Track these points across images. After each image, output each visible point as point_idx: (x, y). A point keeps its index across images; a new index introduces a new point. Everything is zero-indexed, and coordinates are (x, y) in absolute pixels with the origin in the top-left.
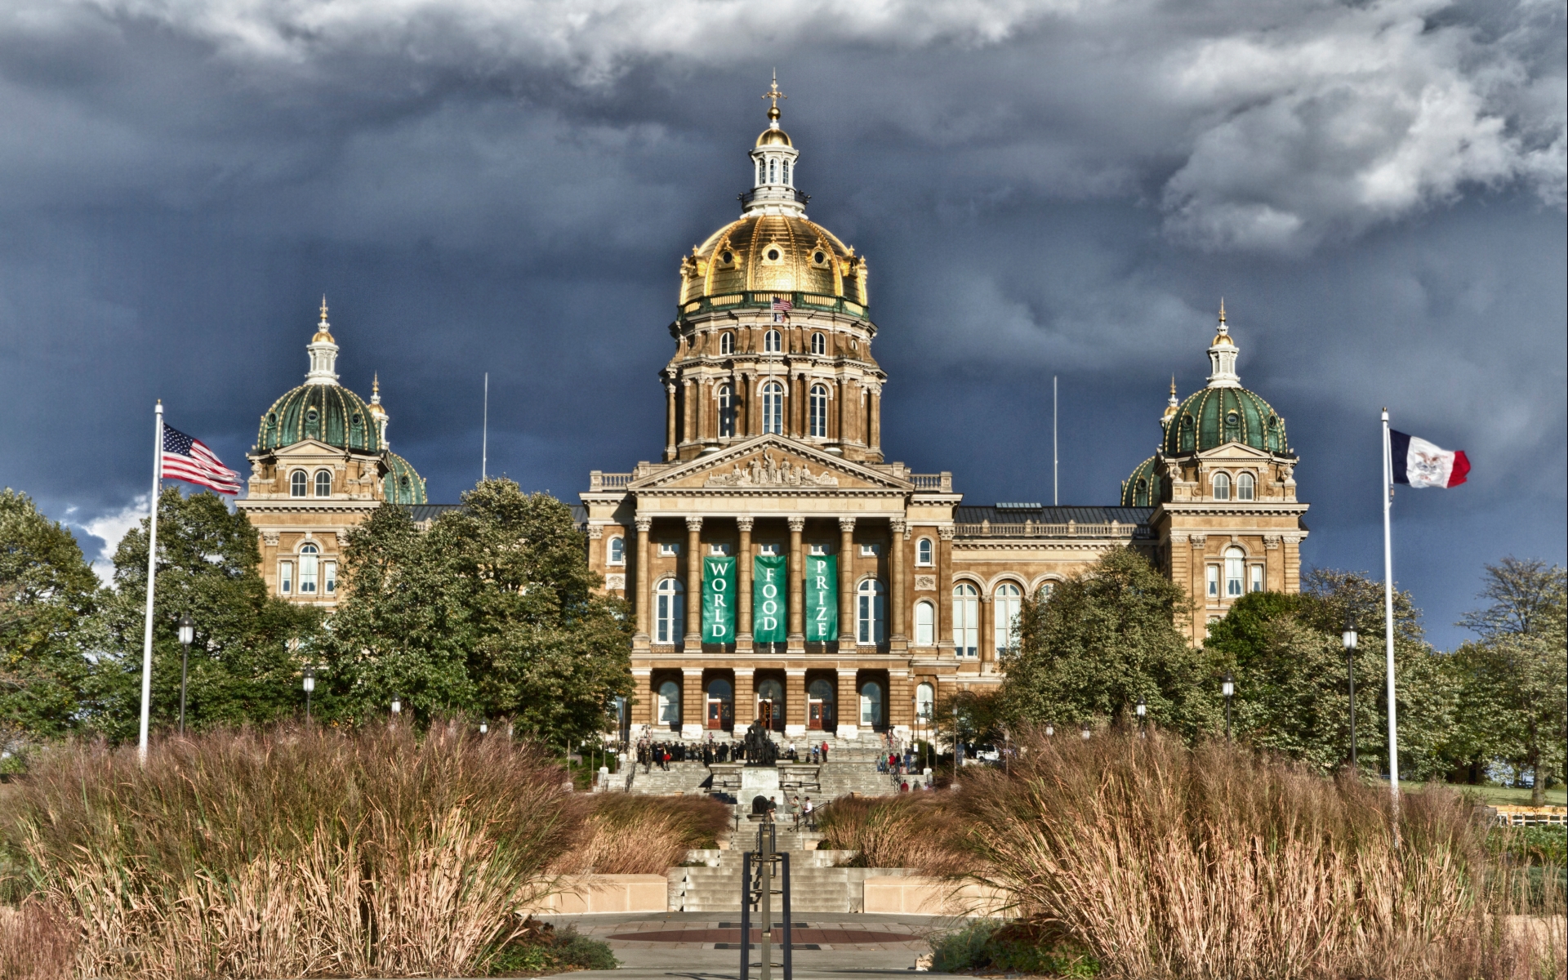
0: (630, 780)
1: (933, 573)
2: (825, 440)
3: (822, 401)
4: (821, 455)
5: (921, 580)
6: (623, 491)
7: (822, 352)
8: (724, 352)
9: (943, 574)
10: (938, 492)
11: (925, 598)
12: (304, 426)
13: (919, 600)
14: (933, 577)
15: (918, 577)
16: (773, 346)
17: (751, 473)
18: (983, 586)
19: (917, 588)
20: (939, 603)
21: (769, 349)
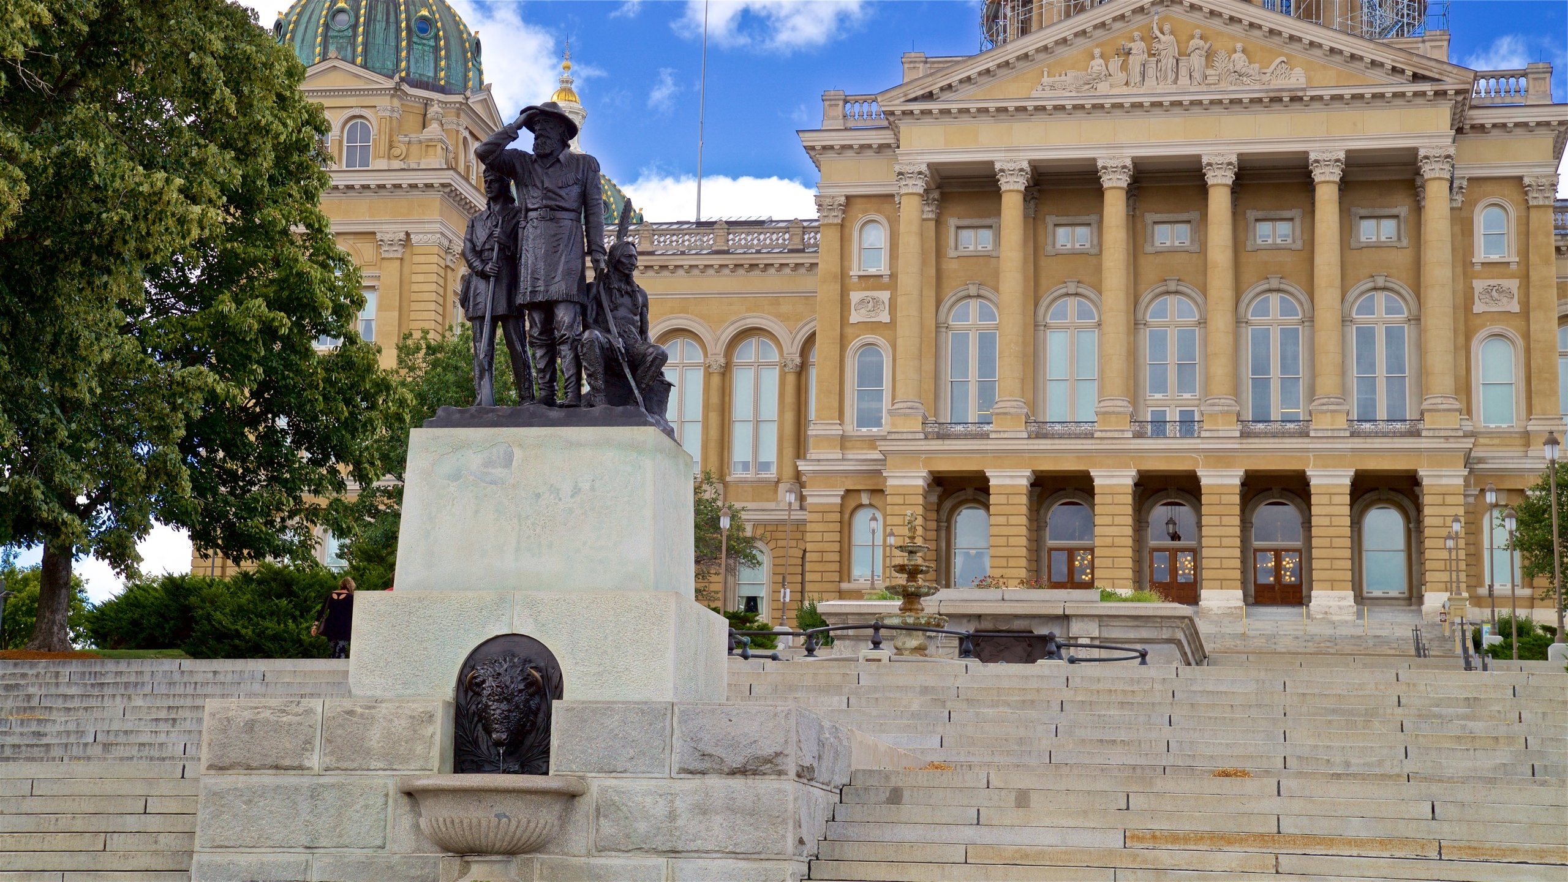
1: (1513, 276)
5: (1487, 290)
6: (883, 126)
9: (1534, 276)
10: (1519, 107)
11: (1497, 329)
13: (1483, 333)
14: (1513, 284)
15: (1479, 285)
19: (1478, 308)
20: (1527, 336)
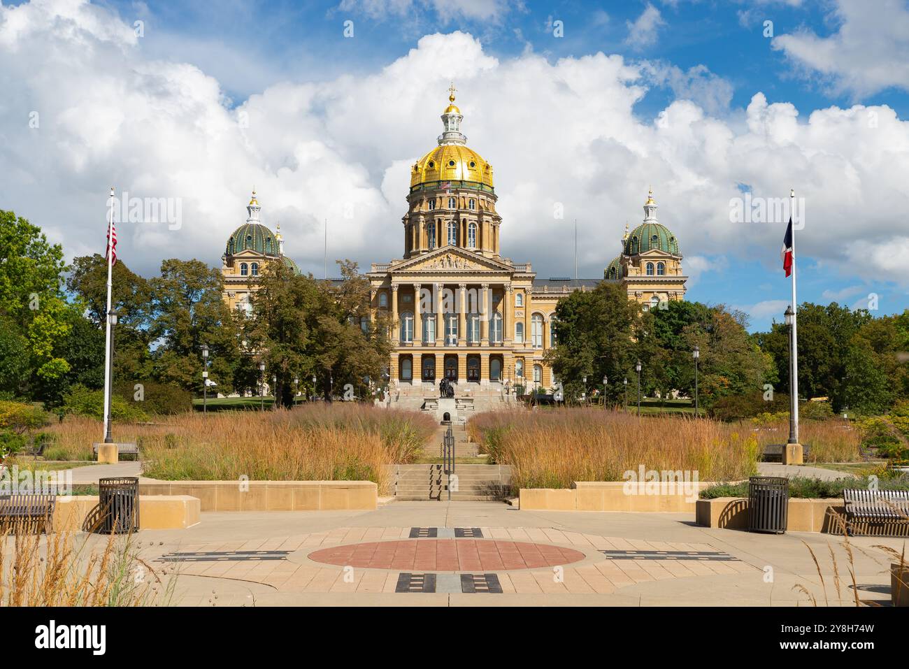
0: (388, 404)
1: (523, 310)
2: (475, 249)
3: (474, 230)
4: (473, 255)
5: (518, 313)
6: (386, 273)
7: (473, 208)
8: (430, 208)
9: (527, 310)
10: (525, 272)
11: (519, 321)
12: (246, 243)
13: (516, 322)
15: (516, 311)
16: (452, 206)
17: (442, 264)
18: (544, 315)
19: (516, 316)
20: (525, 323)
21: (450, 207)
